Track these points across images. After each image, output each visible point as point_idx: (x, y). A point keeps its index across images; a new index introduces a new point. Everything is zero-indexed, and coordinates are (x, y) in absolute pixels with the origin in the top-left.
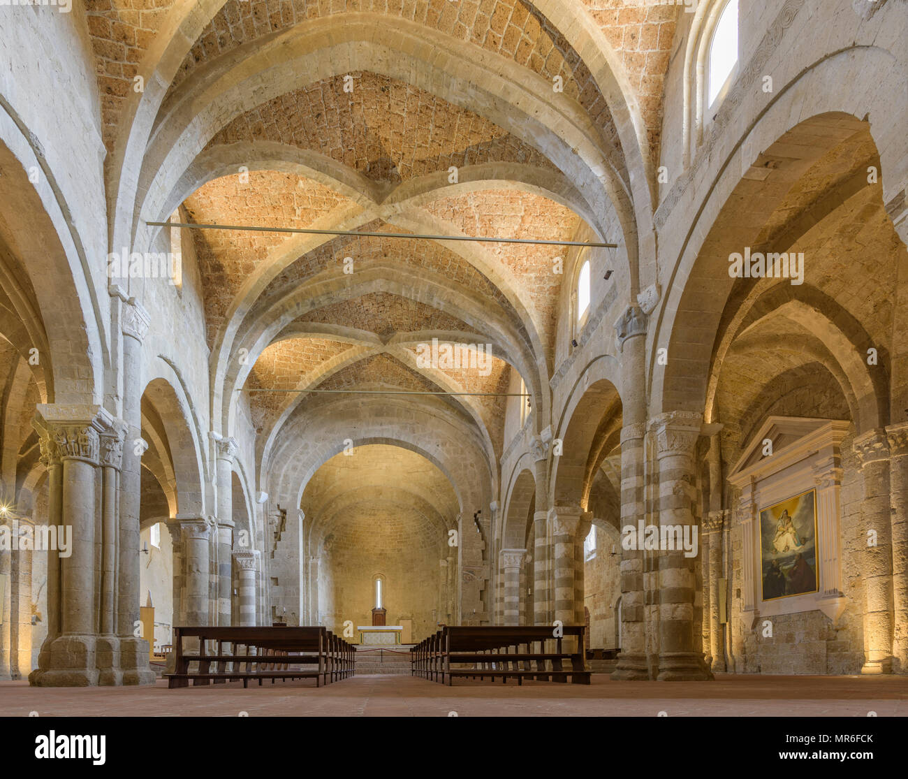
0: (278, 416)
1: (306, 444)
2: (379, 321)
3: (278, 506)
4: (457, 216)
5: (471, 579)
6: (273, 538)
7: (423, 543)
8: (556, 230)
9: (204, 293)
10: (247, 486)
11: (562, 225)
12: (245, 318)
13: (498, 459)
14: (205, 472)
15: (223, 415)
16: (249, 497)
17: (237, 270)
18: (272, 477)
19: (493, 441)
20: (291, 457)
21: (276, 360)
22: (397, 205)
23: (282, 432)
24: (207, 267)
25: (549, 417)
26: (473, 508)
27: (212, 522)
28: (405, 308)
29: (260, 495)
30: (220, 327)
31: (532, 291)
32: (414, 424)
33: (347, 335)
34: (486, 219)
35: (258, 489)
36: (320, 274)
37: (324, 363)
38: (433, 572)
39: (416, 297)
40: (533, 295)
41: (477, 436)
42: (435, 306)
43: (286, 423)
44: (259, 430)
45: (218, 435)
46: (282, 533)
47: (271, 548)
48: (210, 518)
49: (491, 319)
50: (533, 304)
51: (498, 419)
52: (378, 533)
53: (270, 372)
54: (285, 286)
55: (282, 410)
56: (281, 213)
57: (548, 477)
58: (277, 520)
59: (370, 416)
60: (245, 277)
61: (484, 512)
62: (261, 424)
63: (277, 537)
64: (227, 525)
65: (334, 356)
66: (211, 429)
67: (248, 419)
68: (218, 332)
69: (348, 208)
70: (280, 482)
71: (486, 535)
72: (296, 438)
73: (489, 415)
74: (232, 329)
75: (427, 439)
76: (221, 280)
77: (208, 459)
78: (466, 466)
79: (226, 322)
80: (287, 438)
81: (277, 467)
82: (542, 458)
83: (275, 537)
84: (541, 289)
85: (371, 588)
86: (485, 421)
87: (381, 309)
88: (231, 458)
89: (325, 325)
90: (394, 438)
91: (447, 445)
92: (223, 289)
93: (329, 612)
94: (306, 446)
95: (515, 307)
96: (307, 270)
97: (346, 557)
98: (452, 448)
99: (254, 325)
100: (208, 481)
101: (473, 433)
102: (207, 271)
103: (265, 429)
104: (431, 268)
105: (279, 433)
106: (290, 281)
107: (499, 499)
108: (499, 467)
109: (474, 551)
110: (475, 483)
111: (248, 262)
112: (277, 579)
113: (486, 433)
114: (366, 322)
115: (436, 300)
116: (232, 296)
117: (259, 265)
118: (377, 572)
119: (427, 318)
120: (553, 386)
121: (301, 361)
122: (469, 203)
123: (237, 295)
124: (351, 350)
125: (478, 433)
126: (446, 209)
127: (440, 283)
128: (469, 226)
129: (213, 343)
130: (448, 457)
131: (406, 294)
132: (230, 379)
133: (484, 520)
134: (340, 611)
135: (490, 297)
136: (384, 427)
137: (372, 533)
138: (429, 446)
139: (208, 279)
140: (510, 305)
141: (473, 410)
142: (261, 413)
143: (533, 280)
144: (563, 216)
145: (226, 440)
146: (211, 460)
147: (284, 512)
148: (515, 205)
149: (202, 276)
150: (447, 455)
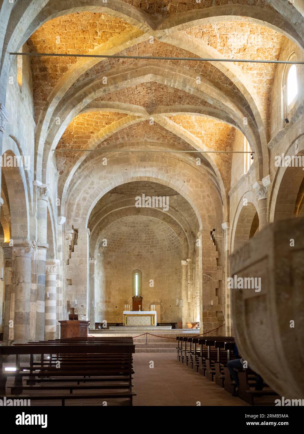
0: (75, 163)
1: (92, 182)
2: (147, 99)
3: (73, 226)
4: (205, 35)
5: (209, 280)
6: (69, 250)
7: (169, 247)
8: (271, 43)
9: (33, 86)
10: (53, 214)
11: (275, 40)
12: (60, 101)
13: (227, 192)
14: (30, 209)
15: (43, 168)
16: (54, 221)
17: (56, 71)
18: (68, 206)
19: (223, 179)
20: (82, 191)
21: (75, 124)
22: (166, 30)
23: (76, 173)
24: (36, 69)
25: (268, 169)
26: (210, 226)
27: (34, 245)
28: (165, 91)
29: (61, 218)
30: (43, 108)
31: (255, 82)
32: (167, 167)
33: (125, 109)
34: (224, 37)
35: (59, 215)
36: (110, 71)
37: (107, 126)
38: (176, 269)
39: (174, 85)
40: (255, 85)
41: (211, 175)
42: (187, 91)
43: (79, 168)
44: (61, 173)
45: (39, 183)
46: (75, 246)
47: (67, 257)
48: (33, 242)
49: (226, 101)
50: (255, 91)
51: (227, 163)
52: (136, 240)
53: (70, 133)
54: (87, 79)
55: (78, 159)
56: (87, 34)
57: (268, 212)
58: (71, 237)
59: (137, 162)
60: (61, 75)
61: (218, 230)
62: (63, 168)
63: (72, 249)
64: (44, 247)
65: (115, 122)
66: (35, 179)
67: (54, 165)
68: (41, 111)
69: (133, 31)
70: (74, 209)
71: (219, 247)
72: (86, 177)
73: (220, 161)
74: (51, 110)
75: (177, 178)
76: (45, 77)
77: (32, 200)
78: (204, 197)
79: (47, 105)
80: (80, 178)
81: (72, 198)
82: (263, 198)
83: (70, 249)
84: (261, 81)
85: (131, 280)
86: (218, 165)
87: (149, 91)
88: (47, 198)
89: (111, 103)
90: (154, 177)
91: (191, 181)
92: (46, 83)
93: (102, 299)
94: (92, 183)
95: (242, 93)
96: (102, 69)
97: (114, 257)
98: (194, 184)
99: (65, 106)
100: (31, 215)
101: (209, 173)
102: (36, 71)
103: (65, 172)
104: (185, 67)
105: (74, 174)
106: (90, 76)
107: (228, 221)
108: (228, 198)
109: (211, 259)
110: (211, 208)
111: (64, 65)
112: (71, 280)
113: (218, 173)
114: (138, 100)
115: (188, 87)
116: (52, 88)
117: (71, 67)
118: (135, 269)
119: (180, 98)
120: (270, 148)
121: (92, 125)
122: (213, 27)
123: (55, 87)
124: (126, 117)
125: (212, 173)
126: (198, 31)
127: (191, 76)
128: (213, 41)
129: (38, 119)
130: (191, 190)
131: (168, 83)
132: (48, 143)
133: (217, 236)
134: (109, 298)
135: (225, 85)
136: (147, 169)
137: (132, 240)
138: (178, 182)
139: (37, 77)
140: (239, 90)
141: (210, 158)
142: (63, 161)
143: (255, 75)
144: (276, 34)
145: (44, 186)
146: (34, 201)
147: (76, 231)
148: (244, 28)
149: (33, 75)
150: (190, 188)
